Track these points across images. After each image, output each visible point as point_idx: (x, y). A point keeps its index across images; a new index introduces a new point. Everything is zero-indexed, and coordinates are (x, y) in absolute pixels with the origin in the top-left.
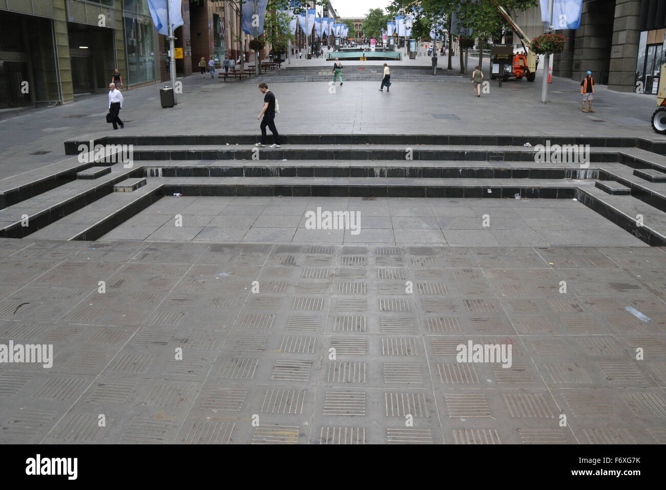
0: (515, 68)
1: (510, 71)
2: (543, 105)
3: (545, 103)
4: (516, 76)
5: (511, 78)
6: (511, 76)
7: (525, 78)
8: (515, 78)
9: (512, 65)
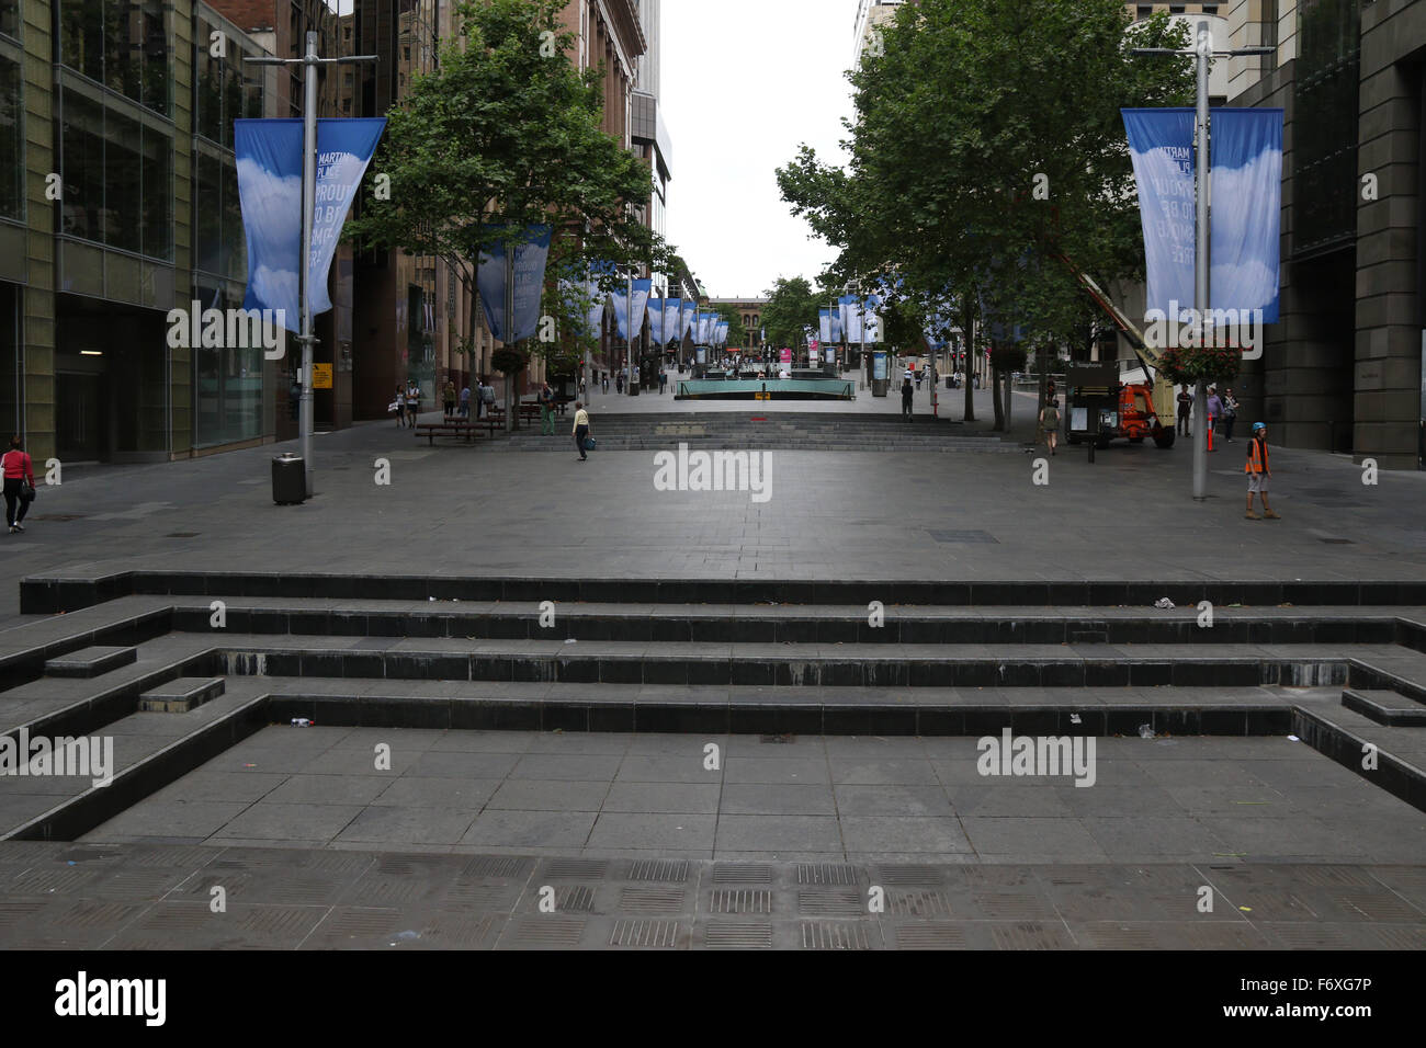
0: (1126, 418)
1: (1114, 425)
2: (1198, 506)
3: (1203, 499)
4: (1128, 435)
5: (1116, 440)
6: (1117, 436)
7: (1149, 441)
8: (1126, 439)
9: (1117, 410)
